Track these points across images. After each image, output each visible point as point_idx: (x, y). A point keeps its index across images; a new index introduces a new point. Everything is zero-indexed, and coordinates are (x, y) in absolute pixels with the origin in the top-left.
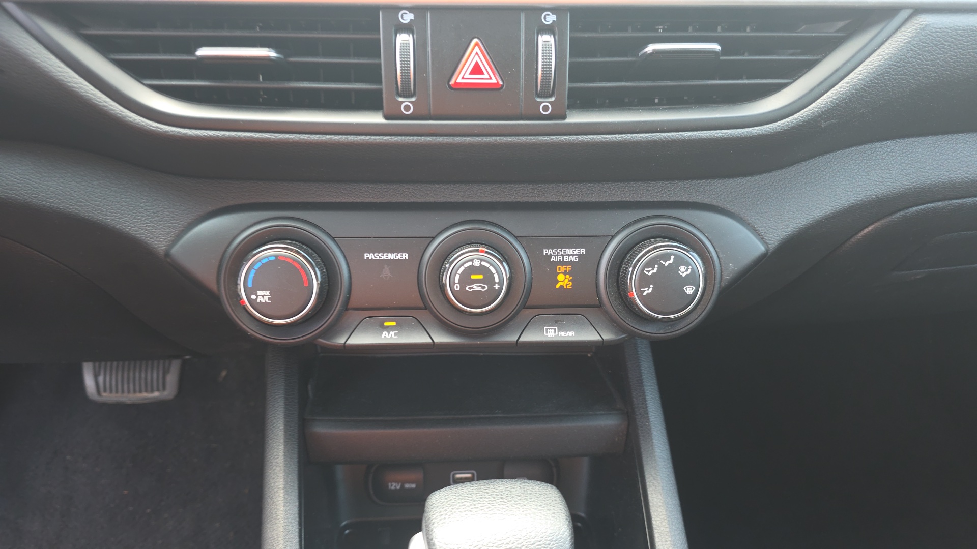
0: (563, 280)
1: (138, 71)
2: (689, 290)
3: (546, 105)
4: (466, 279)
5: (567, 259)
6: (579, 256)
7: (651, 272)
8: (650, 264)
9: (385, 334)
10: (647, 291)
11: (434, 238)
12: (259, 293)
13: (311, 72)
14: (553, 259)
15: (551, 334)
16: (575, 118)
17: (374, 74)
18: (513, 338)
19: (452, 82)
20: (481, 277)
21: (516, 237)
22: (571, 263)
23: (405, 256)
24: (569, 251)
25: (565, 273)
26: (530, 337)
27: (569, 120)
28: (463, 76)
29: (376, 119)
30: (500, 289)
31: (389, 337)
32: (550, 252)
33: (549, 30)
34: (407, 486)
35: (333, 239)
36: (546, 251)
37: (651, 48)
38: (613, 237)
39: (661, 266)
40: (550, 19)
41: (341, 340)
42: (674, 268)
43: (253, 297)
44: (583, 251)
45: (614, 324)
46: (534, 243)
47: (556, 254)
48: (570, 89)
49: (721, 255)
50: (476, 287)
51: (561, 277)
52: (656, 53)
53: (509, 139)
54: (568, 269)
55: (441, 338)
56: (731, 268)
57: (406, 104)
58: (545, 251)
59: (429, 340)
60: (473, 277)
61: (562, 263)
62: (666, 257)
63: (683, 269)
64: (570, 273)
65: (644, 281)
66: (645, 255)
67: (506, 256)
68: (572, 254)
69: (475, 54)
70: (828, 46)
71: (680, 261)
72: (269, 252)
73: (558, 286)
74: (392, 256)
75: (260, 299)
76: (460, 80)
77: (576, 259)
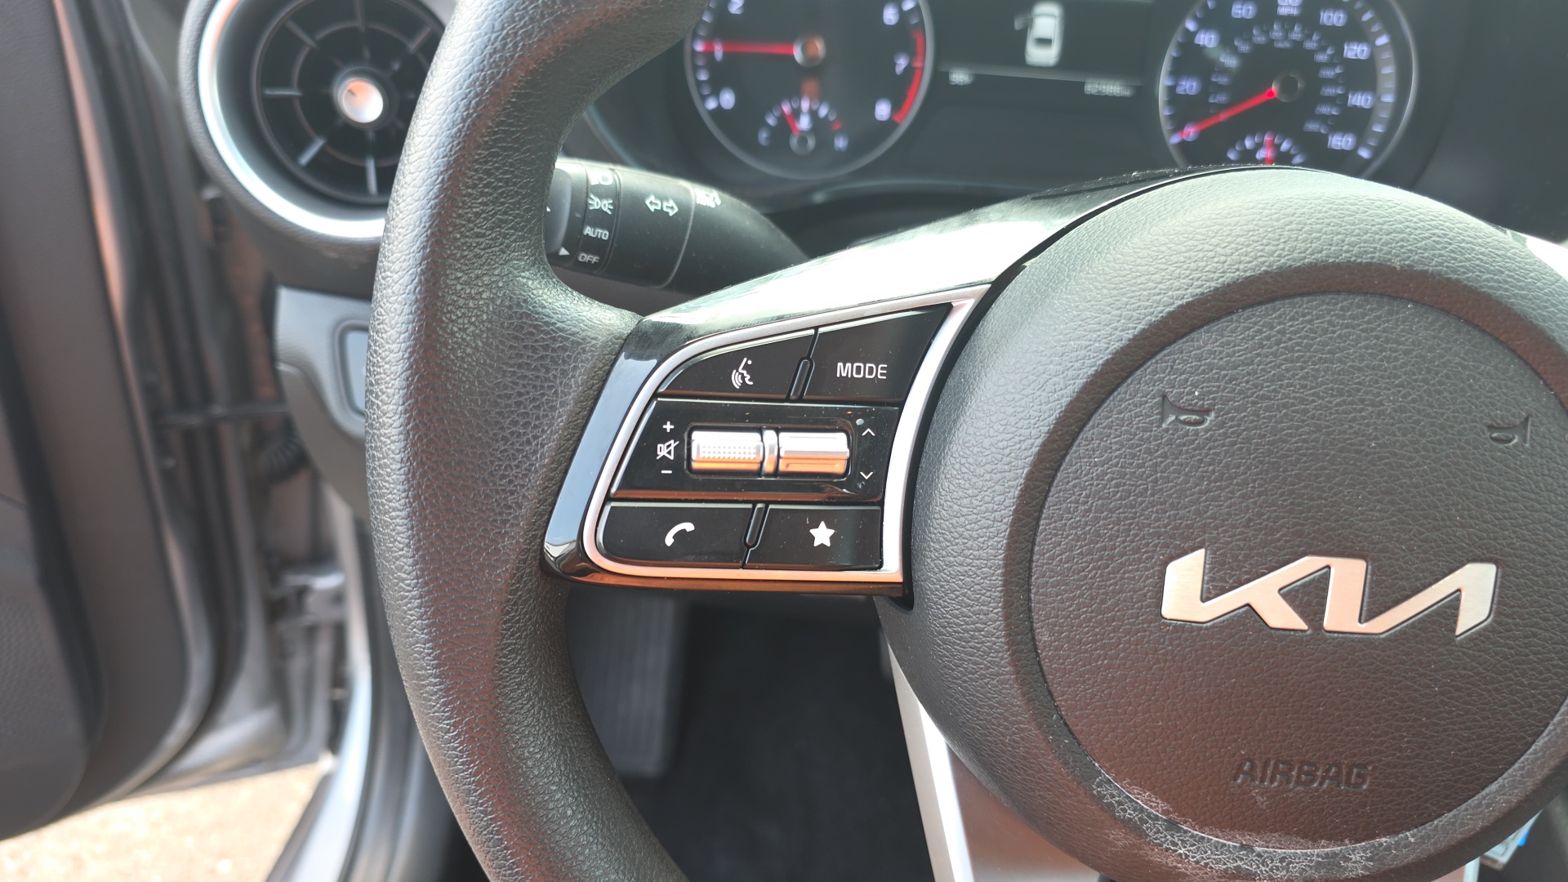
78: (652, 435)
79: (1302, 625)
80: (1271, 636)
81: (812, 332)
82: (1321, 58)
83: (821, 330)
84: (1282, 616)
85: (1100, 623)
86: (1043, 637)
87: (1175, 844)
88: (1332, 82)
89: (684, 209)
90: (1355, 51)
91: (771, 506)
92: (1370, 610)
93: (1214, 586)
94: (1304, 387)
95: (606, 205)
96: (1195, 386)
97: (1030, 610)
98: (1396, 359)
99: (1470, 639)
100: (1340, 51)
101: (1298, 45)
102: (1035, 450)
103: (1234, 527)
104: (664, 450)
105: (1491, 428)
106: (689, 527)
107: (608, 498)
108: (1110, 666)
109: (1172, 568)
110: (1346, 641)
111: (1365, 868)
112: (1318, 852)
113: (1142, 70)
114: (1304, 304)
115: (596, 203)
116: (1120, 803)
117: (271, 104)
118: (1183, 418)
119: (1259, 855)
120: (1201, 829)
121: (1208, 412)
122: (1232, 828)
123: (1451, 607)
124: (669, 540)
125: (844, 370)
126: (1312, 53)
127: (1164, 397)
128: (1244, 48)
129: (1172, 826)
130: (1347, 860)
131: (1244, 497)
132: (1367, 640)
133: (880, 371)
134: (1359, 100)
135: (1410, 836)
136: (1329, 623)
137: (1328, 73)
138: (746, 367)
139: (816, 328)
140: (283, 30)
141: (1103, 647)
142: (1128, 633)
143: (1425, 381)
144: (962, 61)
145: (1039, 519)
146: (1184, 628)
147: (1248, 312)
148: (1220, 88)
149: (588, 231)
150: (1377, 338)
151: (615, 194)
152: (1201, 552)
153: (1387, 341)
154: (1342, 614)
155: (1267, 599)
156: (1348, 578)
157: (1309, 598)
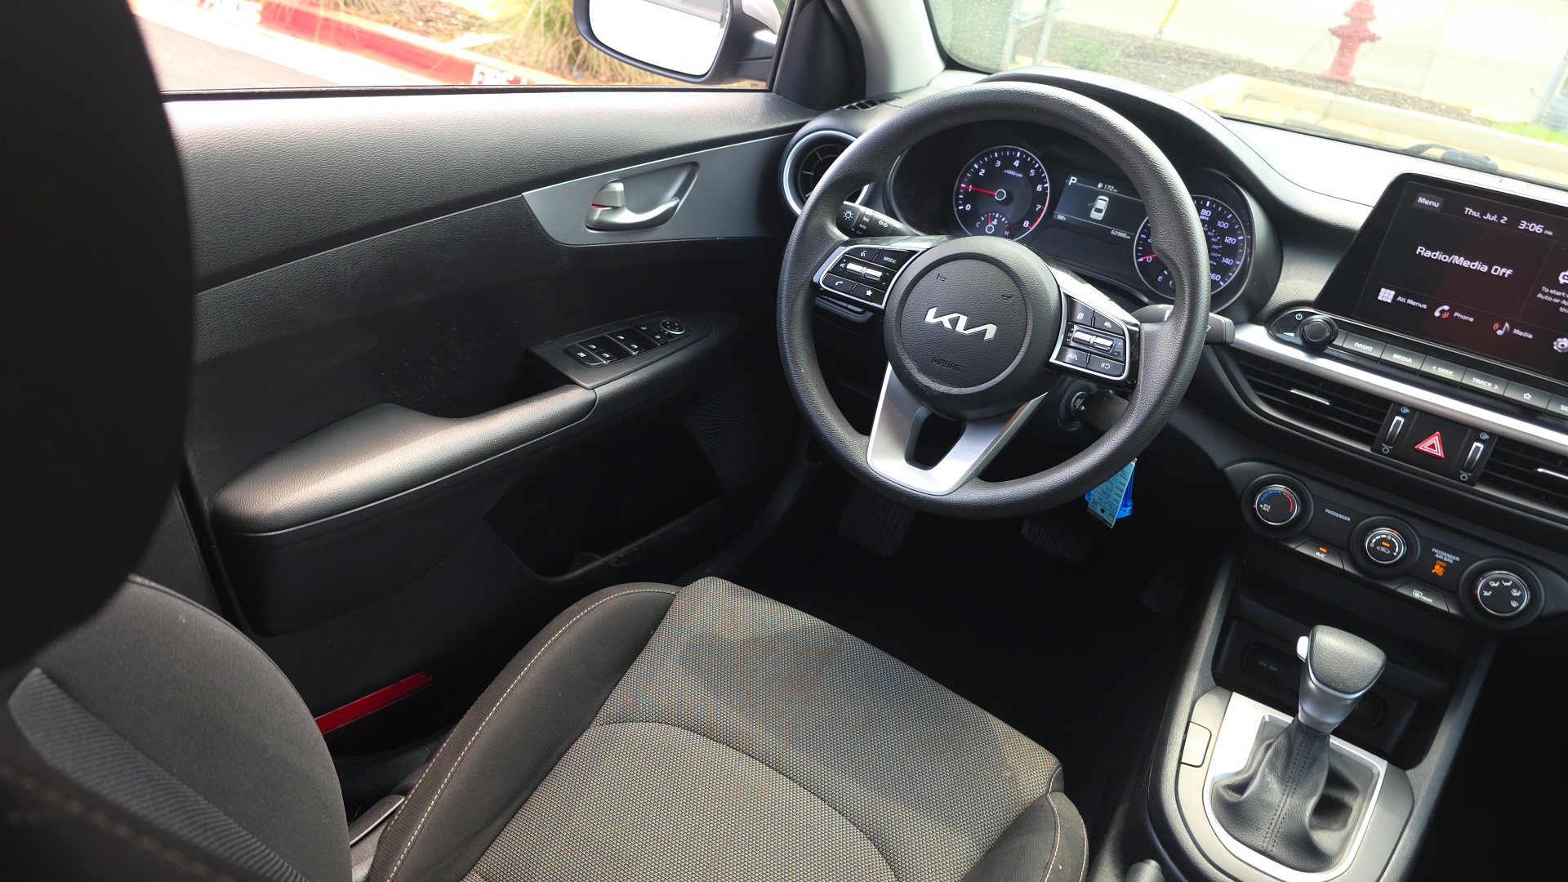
0: (1438, 570)
1: (1256, 387)
2: (1514, 604)
3: (1464, 476)
4: (1379, 542)
5: (1445, 559)
6: (1454, 561)
7: (1494, 584)
8: (1495, 580)
9: (1318, 553)
10: (1486, 594)
11: (1369, 517)
12: (1265, 505)
13: (1340, 415)
14: (1437, 556)
15: (1417, 595)
16: (1480, 488)
17: (1376, 428)
18: (1393, 588)
19: (1416, 447)
20: (1388, 545)
21: (1419, 535)
22: (1447, 562)
23: (1349, 519)
24: (1448, 556)
25: (1441, 566)
26: (1403, 591)
27: (1476, 488)
28: (1424, 446)
29: (1367, 449)
30: (1397, 556)
31: (1320, 555)
32: (1436, 551)
33: (1482, 441)
34: (1271, 667)
35: (1312, 495)
37: (1540, 470)
38: (1480, 559)
39: (1501, 584)
40: (1485, 436)
41: (1293, 546)
42: (1509, 588)
43: (1261, 506)
44: (1458, 559)
45: (1460, 607)
46: (1429, 544)
47: (1440, 554)
48: (1483, 472)
49: (1548, 597)
50: (1383, 549)
51: (1437, 567)
52: (1542, 473)
53: (1436, 484)
54: (1444, 565)
55: (1348, 568)
56: (1549, 605)
57: (1386, 448)
58: (1434, 550)
59: (1342, 567)
60: (1383, 543)
61: (1442, 560)
62: (1508, 581)
63: (1515, 591)
64: (1444, 568)
65: (1487, 587)
66: (1495, 574)
67: (1408, 543)
68: (1450, 558)
69: (1435, 440)
71: (1515, 586)
72: (1280, 488)
73: (1433, 571)
74: (1341, 516)
75: (1264, 508)
76: (1421, 448)
77: (1451, 562)
78: (841, 261)
79: (951, 328)
80: (946, 330)
81: (882, 249)
84: (948, 325)
85: (914, 320)
87: (916, 376)
89: (889, 226)
90: (1229, 240)
91: (860, 283)
92: (966, 329)
95: (867, 220)
96: (946, 273)
99: (987, 340)
103: (944, 304)
104: (842, 265)
105: (1003, 296)
106: (842, 282)
107: (828, 272)
109: (930, 311)
110: (959, 335)
113: (1132, 229)
115: (865, 219)
116: (908, 365)
117: (804, 176)
118: (941, 279)
119: (935, 384)
120: (924, 375)
121: (946, 279)
122: (930, 376)
123: (985, 332)
124: (837, 284)
125: (886, 259)
127: (939, 274)
129: (918, 372)
131: (948, 299)
132: (964, 335)
133: (897, 262)
134: (1227, 261)
136: (957, 329)
137: (1217, 247)
138: (865, 253)
140: (814, 153)
141: (913, 325)
142: (918, 324)
143: (992, 283)
144: (1063, 212)
147: (960, 260)
149: (861, 225)
151: (871, 218)
152: (935, 309)
153: (986, 272)
154: (960, 328)
155: (945, 321)
156: (963, 320)
157: (954, 322)
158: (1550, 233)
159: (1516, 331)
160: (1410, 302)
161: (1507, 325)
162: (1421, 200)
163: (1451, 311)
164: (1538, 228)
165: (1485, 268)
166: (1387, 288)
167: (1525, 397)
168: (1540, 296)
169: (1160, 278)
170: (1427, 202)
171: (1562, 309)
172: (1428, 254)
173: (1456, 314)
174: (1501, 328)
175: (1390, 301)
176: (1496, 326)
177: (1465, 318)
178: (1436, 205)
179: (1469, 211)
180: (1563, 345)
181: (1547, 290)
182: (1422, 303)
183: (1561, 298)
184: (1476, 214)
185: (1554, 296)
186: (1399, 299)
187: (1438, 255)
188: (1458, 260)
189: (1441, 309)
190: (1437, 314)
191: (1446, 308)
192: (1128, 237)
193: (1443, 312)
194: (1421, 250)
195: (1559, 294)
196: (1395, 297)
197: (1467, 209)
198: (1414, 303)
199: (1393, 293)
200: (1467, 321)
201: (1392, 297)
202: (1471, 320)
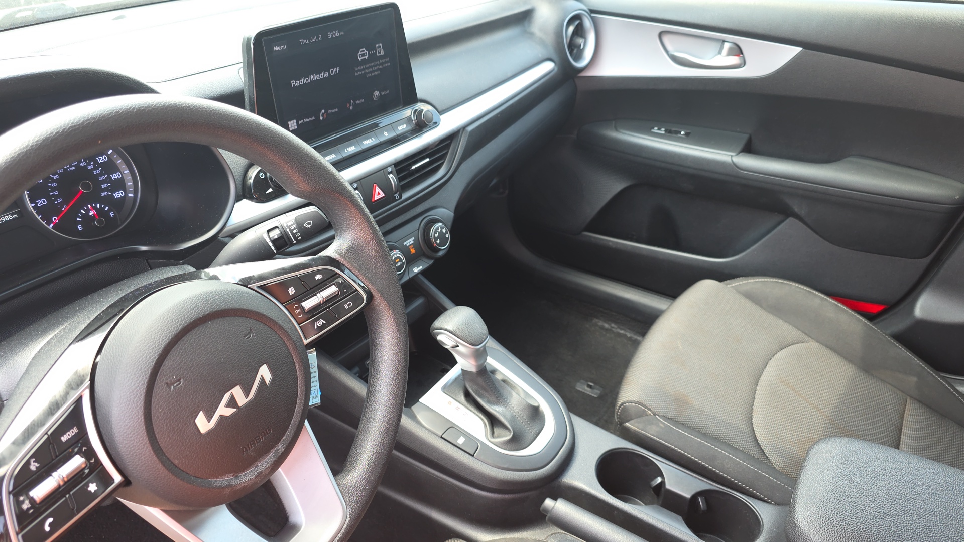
2: (447, 236)
3: (397, 195)
6: (413, 240)
7: (437, 235)
8: (435, 233)
10: (438, 242)
14: (407, 245)
15: (416, 270)
16: (405, 196)
19: (373, 201)
20: (398, 260)
22: (412, 244)
24: (410, 240)
25: (412, 248)
26: (411, 275)
27: (403, 198)
28: (377, 197)
30: (404, 261)
33: (391, 172)
36: (404, 244)
37: (413, 168)
38: (419, 229)
39: (438, 232)
40: (390, 169)
42: (441, 231)
44: (413, 238)
45: (429, 258)
47: (407, 243)
48: (401, 187)
49: (446, 221)
50: (399, 264)
51: (411, 250)
54: (412, 246)
56: (450, 224)
60: (397, 261)
61: (410, 245)
62: (438, 229)
63: (443, 230)
65: (436, 239)
66: (432, 231)
69: (378, 190)
70: (448, 146)
71: (441, 228)
73: (412, 254)
76: (375, 199)
77: (413, 242)
78: (17, 505)
79: (235, 410)
80: (230, 418)
81: (46, 436)
82: (90, 167)
83: (49, 433)
84: (229, 412)
85: (188, 447)
86: (176, 462)
87: (240, 481)
88: (101, 174)
90: (102, 159)
91: (71, 493)
92: (247, 396)
93: (209, 417)
94: (199, 358)
96: (173, 376)
97: (168, 458)
98: (215, 337)
99: (271, 383)
100: (96, 162)
101: (77, 166)
102: (143, 420)
103: (205, 401)
104: (26, 506)
105: (245, 336)
106: (50, 520)
107: (17, 534)
108: (198, 455)
109: (197, 421)
110: (247, 406)
111: (284, 448)
112: (272, 454)
113: (16, 205)
114: (185, 338)
116: (221, 483)
118: (175, 385)
119: (260, 466)
120: (244, 472)
121: (180, 379)
122: (250, 465)
123: (263, 380)
124: (47, 529)
125: (64, 438)
126: (85, 167)
127: (167, 383)
128: (55, 177)
129: (237, 477)
130: (279, 449)
131: (203, 392)
132: (251, 402)
133: (75, 430)
134: (115, 176)
135: (288, 433)
136: (240, 404)
137: (98, 171)
138: (34, 462)
139: (46, 433)
141: (193, 452)
142: (197, 444)
143: (224, 337)
145: (155, 436)
146: (209, 433)
147: (173, 349)
148: (57, 197)
150: (207, 335)
152: (201, 412)
153: (210, 334)
154: (242, 400)
155: (223, 410)
156: (237, 392)
157: (232, 403)
158: (343, 33)
159: (357, 102)
160: (306, 120)
161: (352, 101)
162: (276, 48)
163: (326, 112)
164: (337, 33)
165: (327, 74)
166: (290, 121)
167: (386, 135)
168: (356, 74)
169: (80, 227)
170: (279, 48)
171: (367, 75)
172: (298, 83)
173: (330, 111)
174: (350, 105)
175: (296, 127)
176: (348, 105)
177: (333, 111)
178: (284, 47)
179: (302, 41)
180: (376, 95)
181: (357, 69)
182: (311, 117)
183: (364, 69)
184: (306, 42)
185: (361, 70)
186: (300, 122)
187: (303, 81)
188: (314, 77)
189: (321, 114)
190: (321, 118)
191: (323, 111)
192: (14, 216)
193: (323, 115)
194: (294, 83)
195: (362, 67)
196: (297, 123)
197: (301, 40)
198: (308, 120)
199: (295, 121)
200: (336, 112)
201: (295, 124)
202: (337, 110)
